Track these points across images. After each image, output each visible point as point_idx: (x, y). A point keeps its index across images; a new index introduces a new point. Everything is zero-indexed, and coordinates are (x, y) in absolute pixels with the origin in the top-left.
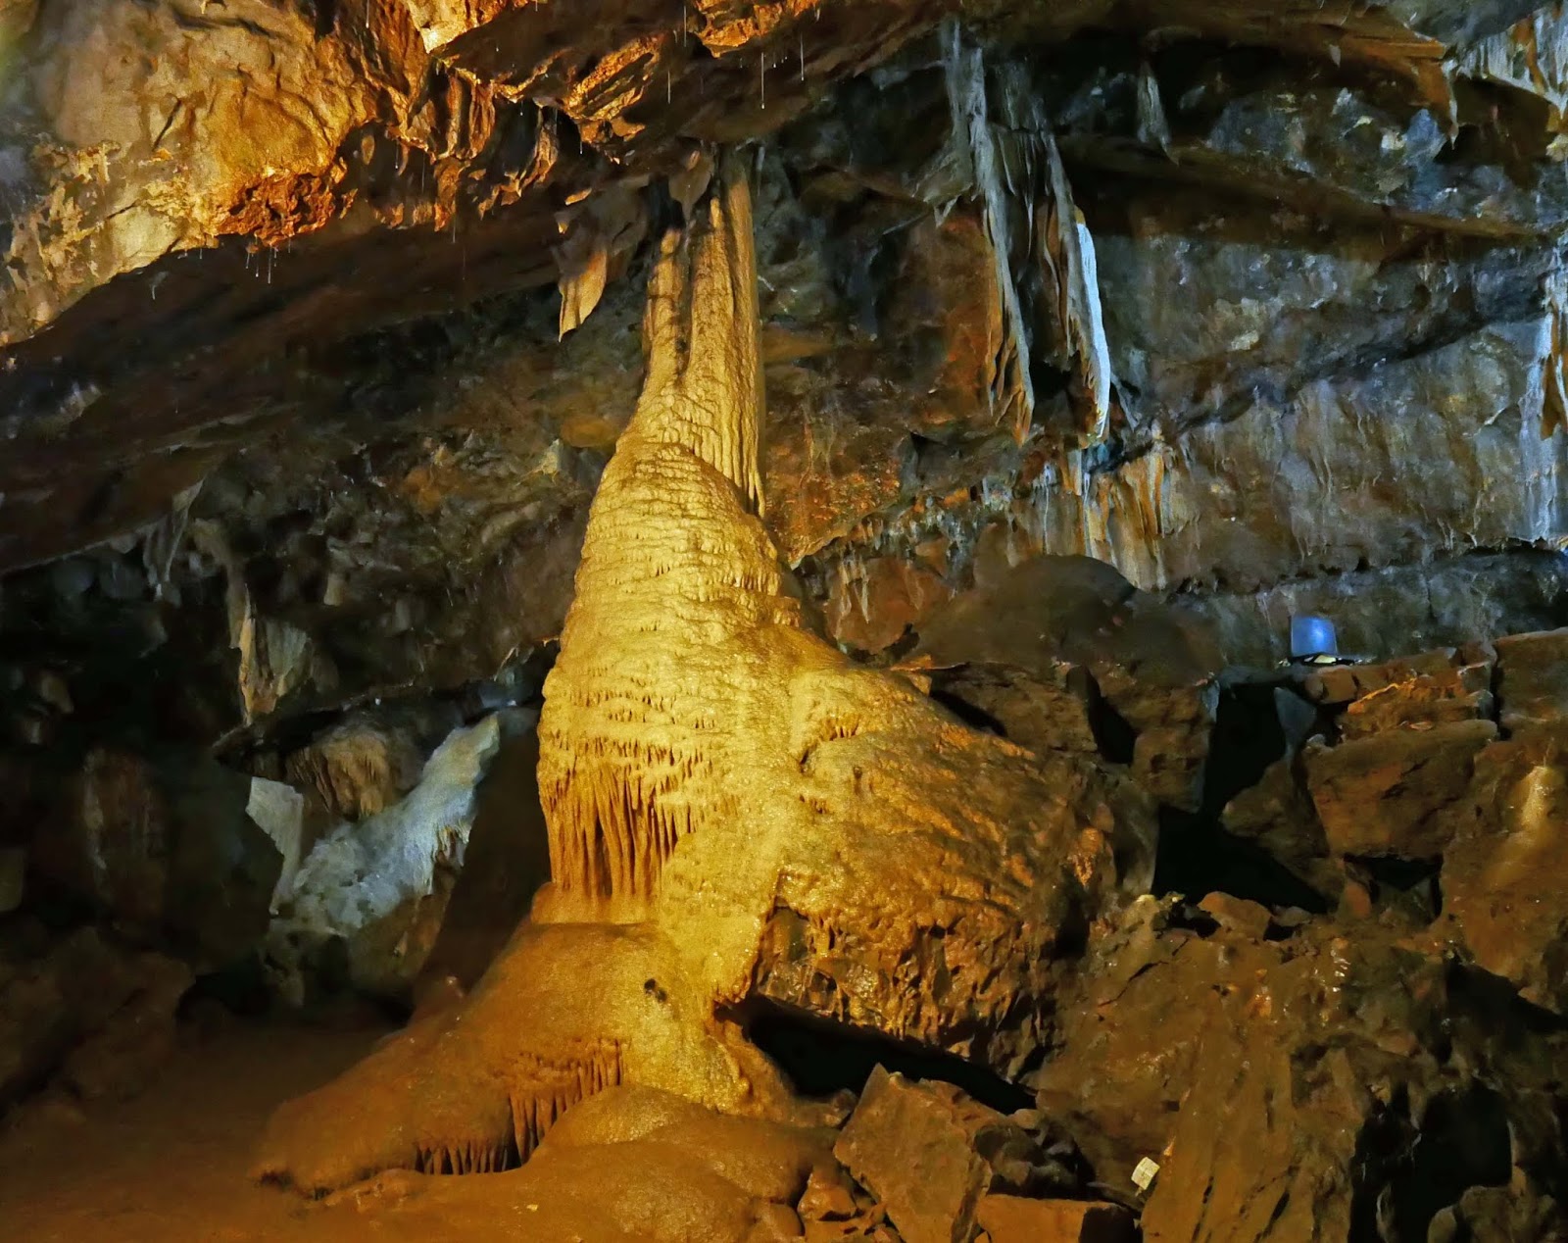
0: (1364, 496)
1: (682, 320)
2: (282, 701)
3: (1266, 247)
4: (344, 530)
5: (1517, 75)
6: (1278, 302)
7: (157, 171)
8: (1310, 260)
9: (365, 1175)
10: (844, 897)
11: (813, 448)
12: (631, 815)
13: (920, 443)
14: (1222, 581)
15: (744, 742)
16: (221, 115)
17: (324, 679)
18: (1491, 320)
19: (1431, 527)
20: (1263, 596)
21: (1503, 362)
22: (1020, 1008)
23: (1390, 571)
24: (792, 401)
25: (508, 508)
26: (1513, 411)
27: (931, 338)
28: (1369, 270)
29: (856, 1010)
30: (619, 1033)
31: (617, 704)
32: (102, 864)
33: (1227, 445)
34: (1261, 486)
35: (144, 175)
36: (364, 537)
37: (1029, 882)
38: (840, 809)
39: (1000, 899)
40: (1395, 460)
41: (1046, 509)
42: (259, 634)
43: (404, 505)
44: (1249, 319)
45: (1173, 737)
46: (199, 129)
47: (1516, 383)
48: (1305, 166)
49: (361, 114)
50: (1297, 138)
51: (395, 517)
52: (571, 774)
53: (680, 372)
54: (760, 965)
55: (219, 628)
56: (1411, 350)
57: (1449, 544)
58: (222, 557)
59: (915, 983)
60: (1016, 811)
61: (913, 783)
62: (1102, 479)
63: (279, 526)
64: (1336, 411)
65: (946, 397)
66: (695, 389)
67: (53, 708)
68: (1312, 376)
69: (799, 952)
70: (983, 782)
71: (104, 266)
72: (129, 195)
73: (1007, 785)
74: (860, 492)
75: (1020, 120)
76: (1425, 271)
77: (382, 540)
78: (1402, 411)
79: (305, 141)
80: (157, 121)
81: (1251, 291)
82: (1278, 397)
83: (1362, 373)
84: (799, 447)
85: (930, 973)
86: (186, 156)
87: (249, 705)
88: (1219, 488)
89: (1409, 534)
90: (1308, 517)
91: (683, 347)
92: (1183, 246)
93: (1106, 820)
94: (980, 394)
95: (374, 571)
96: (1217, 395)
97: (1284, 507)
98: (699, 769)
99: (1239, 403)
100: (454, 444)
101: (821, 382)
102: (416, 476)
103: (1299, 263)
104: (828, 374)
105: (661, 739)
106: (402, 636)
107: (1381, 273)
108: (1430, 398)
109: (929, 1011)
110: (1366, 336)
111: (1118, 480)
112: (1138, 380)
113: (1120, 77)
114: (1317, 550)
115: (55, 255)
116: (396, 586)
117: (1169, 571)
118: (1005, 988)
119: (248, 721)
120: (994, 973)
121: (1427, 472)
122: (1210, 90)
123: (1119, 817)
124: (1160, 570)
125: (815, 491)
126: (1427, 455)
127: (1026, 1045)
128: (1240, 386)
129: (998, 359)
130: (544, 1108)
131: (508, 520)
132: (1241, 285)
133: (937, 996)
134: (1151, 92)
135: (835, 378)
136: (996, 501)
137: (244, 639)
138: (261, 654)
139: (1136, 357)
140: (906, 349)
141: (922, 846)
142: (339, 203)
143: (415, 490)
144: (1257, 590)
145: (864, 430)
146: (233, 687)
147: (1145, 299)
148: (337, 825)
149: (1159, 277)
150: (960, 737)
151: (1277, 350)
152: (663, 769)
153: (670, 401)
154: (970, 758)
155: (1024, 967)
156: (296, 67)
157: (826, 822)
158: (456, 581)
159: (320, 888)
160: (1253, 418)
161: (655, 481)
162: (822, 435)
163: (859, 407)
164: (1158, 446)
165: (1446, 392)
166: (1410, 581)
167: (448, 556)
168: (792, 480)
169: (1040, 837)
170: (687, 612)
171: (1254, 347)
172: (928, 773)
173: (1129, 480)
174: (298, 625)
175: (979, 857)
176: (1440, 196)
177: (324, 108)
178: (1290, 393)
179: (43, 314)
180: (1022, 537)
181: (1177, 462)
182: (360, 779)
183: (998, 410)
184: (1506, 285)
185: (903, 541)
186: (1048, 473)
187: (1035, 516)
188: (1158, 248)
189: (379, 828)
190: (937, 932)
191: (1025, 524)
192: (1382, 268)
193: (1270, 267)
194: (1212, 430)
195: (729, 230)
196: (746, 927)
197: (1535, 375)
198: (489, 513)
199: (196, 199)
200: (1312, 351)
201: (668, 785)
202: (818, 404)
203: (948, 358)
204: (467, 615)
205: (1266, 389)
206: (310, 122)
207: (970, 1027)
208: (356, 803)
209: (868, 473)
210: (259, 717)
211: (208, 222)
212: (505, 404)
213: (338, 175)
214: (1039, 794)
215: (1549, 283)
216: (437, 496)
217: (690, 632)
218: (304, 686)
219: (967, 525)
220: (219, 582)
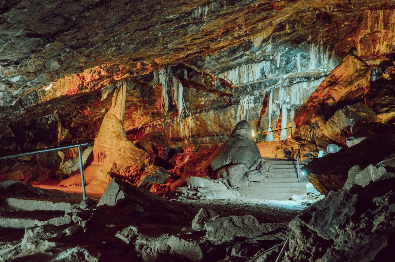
0: (217, 126)
1: (116, 100)
2: (64, 139)
3: (205, 91)
4: (75, 117)
5: (225, 78)
6: (207, 99)
7: (61, 88)
8: (211, 94)
9: (71, 185)
10: (120, 163)
11: (139, 112)
12: (102, 154)
13: (153, 114)
14: (199, 136)
15: (114, 147)
16: (67, 83)
17: (70, 137)
18: (233, 105)
19: (226, 131)
20: (204, 138)
21: (234, 110)
22: (137, 175)
23: (221, 137)
24: (137, 106)
25: (98, 116)
26: (236, 117)
27: (155, 100)
28: (218, 96)
29: (120, 174)
30: (97, 174)
31: (102, 142)
32: (38, 158)
33: (199, 117)
34: (204, 123)
35: (59, 88)
36: (77, 118)
37: (140, 163)
38: (122, 154)
39: (136, 164)
40: (221, 122)
41: (175, 123)
42: (61, 129)
43: (83, 114)
44: (203, 101)
45: (162, 152)
46: (65, 85)
47: (236, 113)
48: (204, 84)
49: (81, 83)
50: (203, 81)
51: (82, 116)
52: (96, 149)
53: (115, 106)
54: (112, 169)
55: (56, 128)
56: (224, 107)
57: (228, 134)
58: (58, 118)
59: (126, 171)
60: (140, 156)
61: (130, 153)
62: (183, 120)
63: (66, 115)
64: (214, 114)
65: (156, 108)
66: (116, 108)
67: (31, 137)
68: (211, 109)
69: (116, 168)
70: (138, 154)
71: (55, 96)
72: (58, 90)
73: (140, 154)
74: (145, 119)
75: (170, 73)
76: (225, 97)
77: (80, 118)
78: (222, 115)
79: (75, 86)
80: (62, 84)
81: (203, 97)
82: (207, 111)
83: (217, 109)
84: (137, 112)
85: (128, 171)
86: (64, 87)
87: (59, 139)
88: (198, 123)
89: (223, 132)
90: (210, 128)
91: (115, 103)
92: (195, 90)
93: (149, 158)
94: (160, 108)
95: (79, 123)
96: (199, 110)
97: (207, 126)
98: (109, 149)
99: (201, 112)
100: (91, 107)
101: (140, 104)
102: (85, 111)
103: (209, 94)
104: (141, 103)
105: (106, 146)
106: (82, 131)
107: (220, 97)
108: (225, 114)
109: (127, 174)
110: (219, 105)
111: (185, 120)
112: (188, 107)
113: (182, 70)
114: (211, 133)
115: (50, 94)
116: (81, 125)
117: (191, 133)
118: (135, 173)
119: (59, 141)
120: (134, 171)
121: (225, 124)
122: (193, 73)
123: (151, 158)
124: (190, 133)
125: (139, 118)
126: (225, 121)
127: (137, 179)
128: (201, 109)
129: (163, 104)
130: (89, 181)
131: (98, 117)
132: (202, 96)
133: (128, 173)
134: (186, 72)
135: (142, 104)
136: (169, 121)
137: (59, 130)
138: (61, 132)
139: (188, 104)
140: (151, 101)
141: (129, 159)
142: (77, 91)
143: (85, 113)
144: (203, 137)
145: (146, 111)
146: (57, 136)
147: (190, 96)
148: (69, 159)
149: (192, 93)
150: (136, 149)
151: (206, 105)
152: (106, 149)
153: (113, 109)
154: (137, 151)
155: (138, 171)
156: (75, 79)
157: (121, 156)
158: (90, 125)
159: (66, 168)
160: (203, 114)
161: (110, 118)
162: (141, 111)
163: (145, 108)
164: (191, 116)
165: (227, 113)
166: (223, 138)
167: (89, 121)
168: (136, 116)
169: (142, 159)
170: (111, 133)
171: (204, 104)
172: (132, 152)
173: (187, 120)
174: (67, 129)
175: (135, 160)
176: (222, 89)
177: (77, 83)
178: (208, 111)
179: (48, 99)
180: (172, 127)
181: (193, 119)
182: (73, 152)
183: (162, 111)
184: (236, 100)
185: (156, 125)
186: (176, 118)
187: (174, 124)
188: (192, 90)
189: (75, 160)
190: (129, 167)
191: (173, 125)
192: (220, 96)
193: (206, 94)
194: (197, 115)
195: (123, 90)
196: (111, 165)
197: (238, 112)
198: (95, 116)
199: (64, 91)
200: (211, 106)
201: (106, 151)
202: (140, 107)
203: (157, 103)
204: (91, 130)
205: (205, 110)
206: (75, 84)
207: (131, 176)
208: (72, 156)
209: (146, 116)
210: (60, 141)
211: (65, 93)
212: (98, 104)
213: (78, 89)
214: (144, 155)
215: (241, 101)
216: (88, 114)
217: (111, 135)
218: (67, 137)
219: (165, 124)
220: (57, 122)
